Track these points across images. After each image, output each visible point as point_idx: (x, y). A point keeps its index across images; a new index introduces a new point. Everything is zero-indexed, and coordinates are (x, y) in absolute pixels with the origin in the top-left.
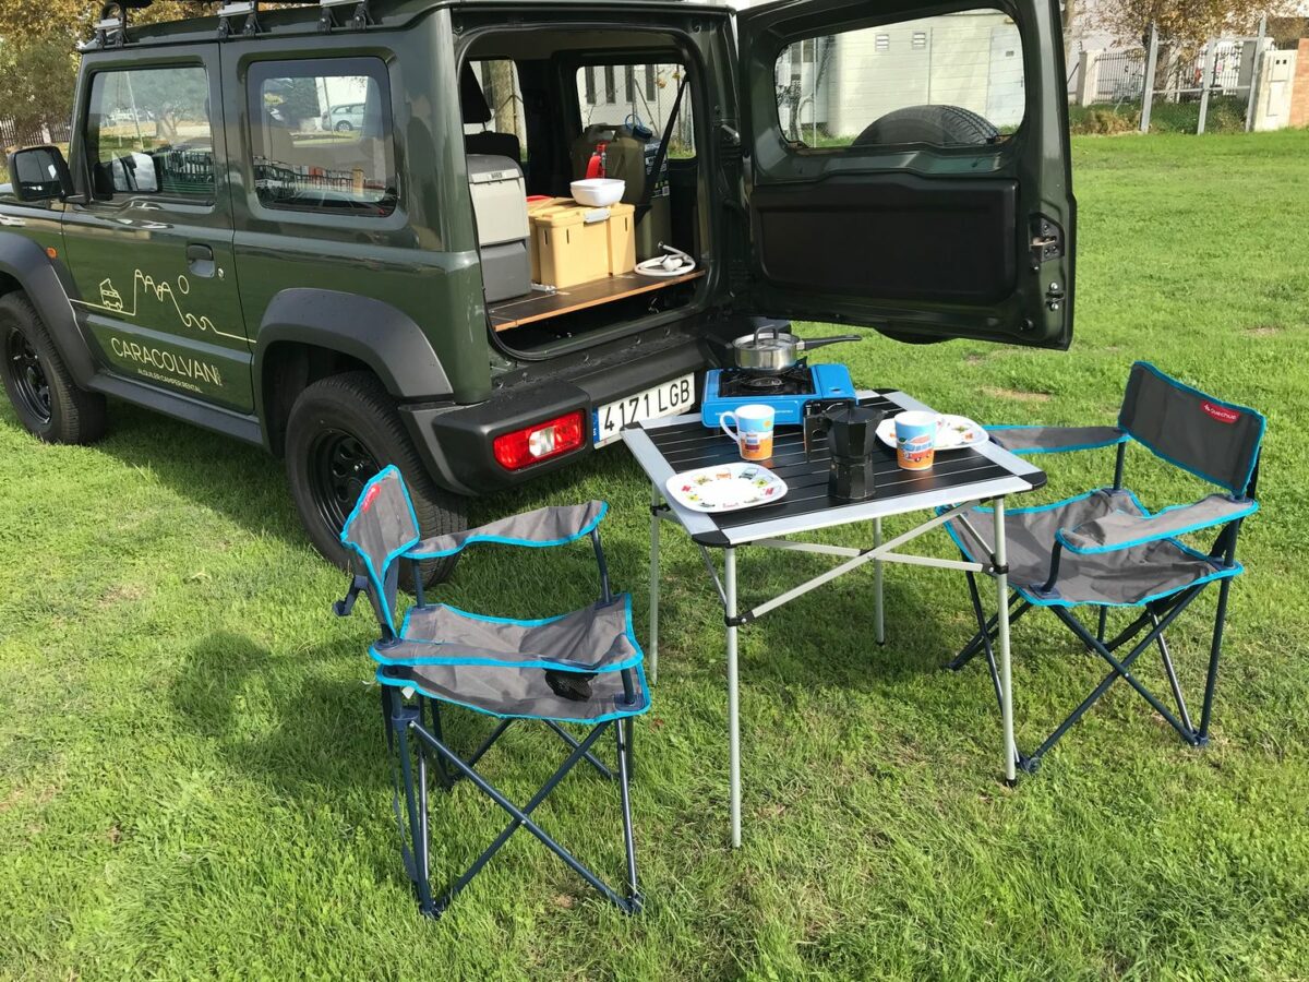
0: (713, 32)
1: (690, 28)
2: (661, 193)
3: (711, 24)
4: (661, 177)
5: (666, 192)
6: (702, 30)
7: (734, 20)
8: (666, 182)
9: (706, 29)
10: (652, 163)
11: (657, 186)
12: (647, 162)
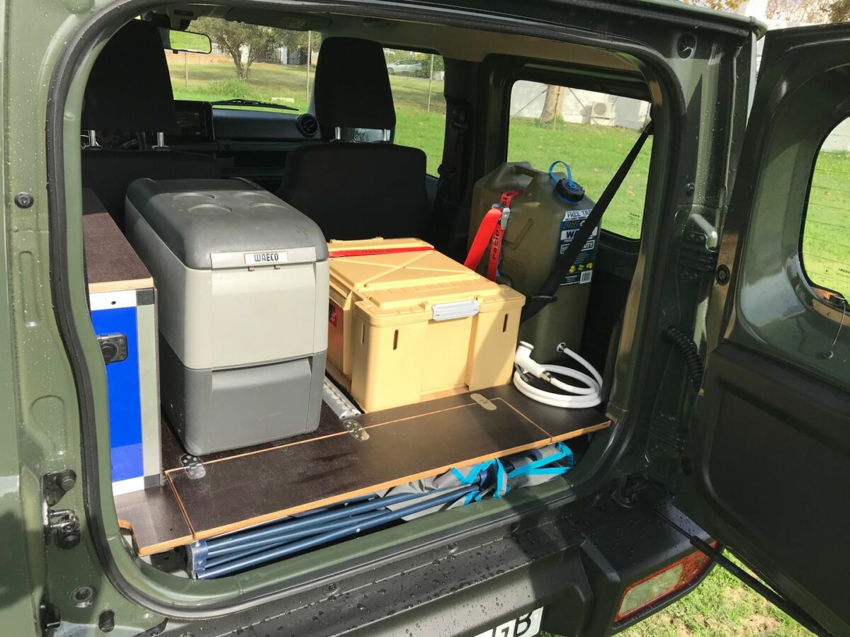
0: (713, 61)
1: (675, 50)
2: (578, 279)
3: (714, 48)
4: (581, 257)
5: (586, 278)
6: (696, 56)
7: (758, 46)
8: (590, 265)
9: (703, 54)
10: (571, 239)
11: (572, 270)
12: (564, 235)
